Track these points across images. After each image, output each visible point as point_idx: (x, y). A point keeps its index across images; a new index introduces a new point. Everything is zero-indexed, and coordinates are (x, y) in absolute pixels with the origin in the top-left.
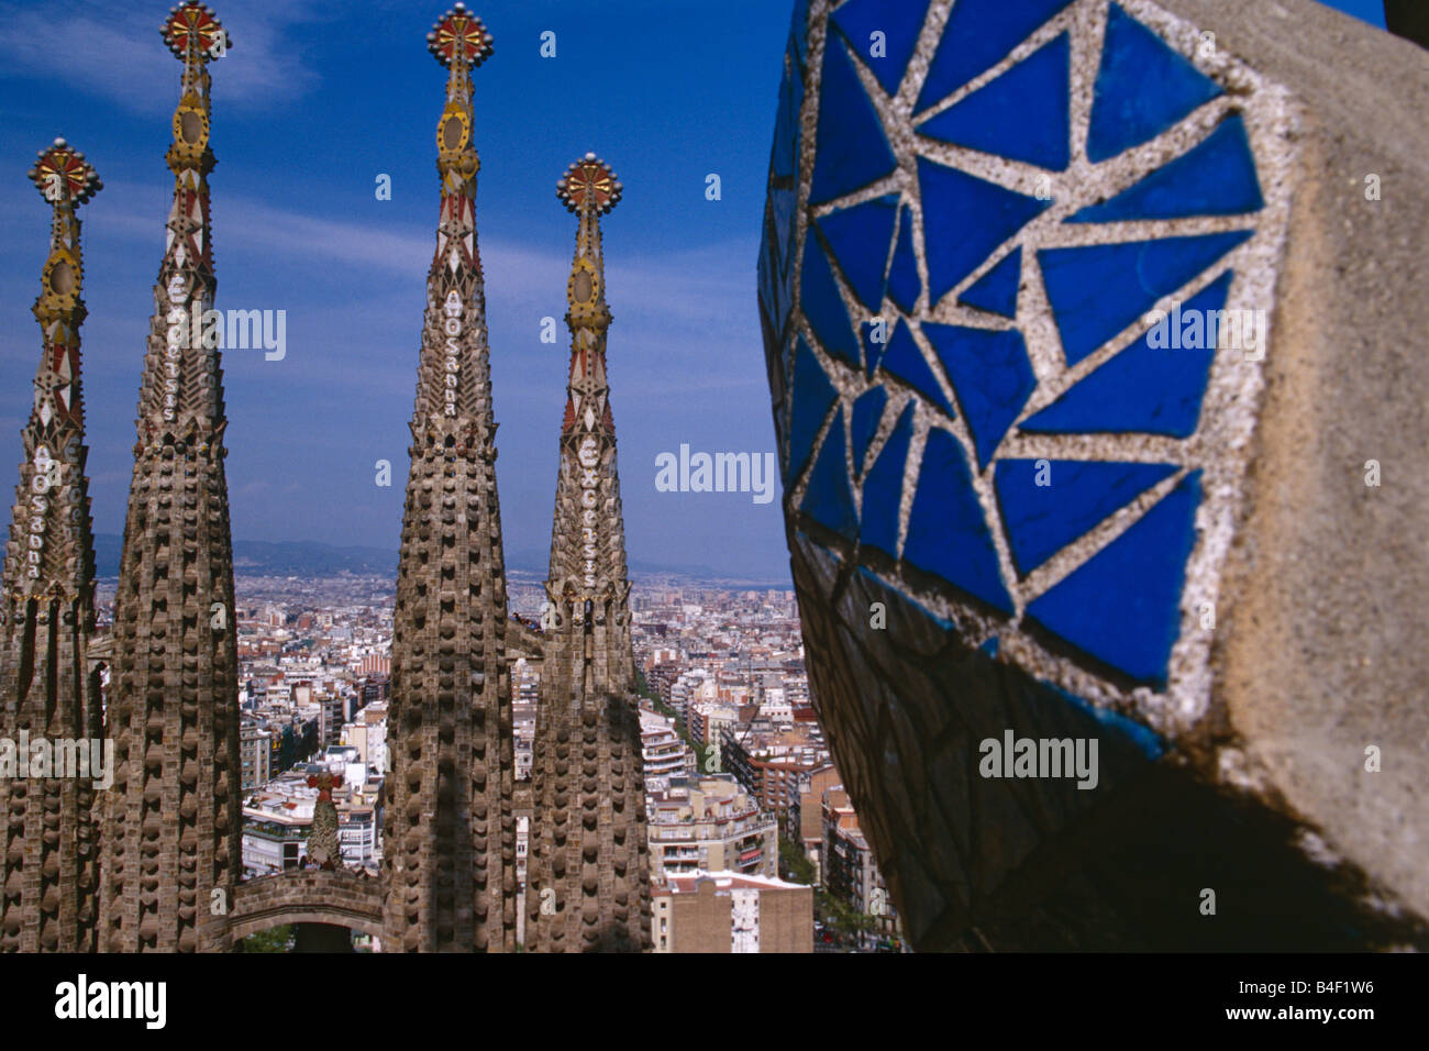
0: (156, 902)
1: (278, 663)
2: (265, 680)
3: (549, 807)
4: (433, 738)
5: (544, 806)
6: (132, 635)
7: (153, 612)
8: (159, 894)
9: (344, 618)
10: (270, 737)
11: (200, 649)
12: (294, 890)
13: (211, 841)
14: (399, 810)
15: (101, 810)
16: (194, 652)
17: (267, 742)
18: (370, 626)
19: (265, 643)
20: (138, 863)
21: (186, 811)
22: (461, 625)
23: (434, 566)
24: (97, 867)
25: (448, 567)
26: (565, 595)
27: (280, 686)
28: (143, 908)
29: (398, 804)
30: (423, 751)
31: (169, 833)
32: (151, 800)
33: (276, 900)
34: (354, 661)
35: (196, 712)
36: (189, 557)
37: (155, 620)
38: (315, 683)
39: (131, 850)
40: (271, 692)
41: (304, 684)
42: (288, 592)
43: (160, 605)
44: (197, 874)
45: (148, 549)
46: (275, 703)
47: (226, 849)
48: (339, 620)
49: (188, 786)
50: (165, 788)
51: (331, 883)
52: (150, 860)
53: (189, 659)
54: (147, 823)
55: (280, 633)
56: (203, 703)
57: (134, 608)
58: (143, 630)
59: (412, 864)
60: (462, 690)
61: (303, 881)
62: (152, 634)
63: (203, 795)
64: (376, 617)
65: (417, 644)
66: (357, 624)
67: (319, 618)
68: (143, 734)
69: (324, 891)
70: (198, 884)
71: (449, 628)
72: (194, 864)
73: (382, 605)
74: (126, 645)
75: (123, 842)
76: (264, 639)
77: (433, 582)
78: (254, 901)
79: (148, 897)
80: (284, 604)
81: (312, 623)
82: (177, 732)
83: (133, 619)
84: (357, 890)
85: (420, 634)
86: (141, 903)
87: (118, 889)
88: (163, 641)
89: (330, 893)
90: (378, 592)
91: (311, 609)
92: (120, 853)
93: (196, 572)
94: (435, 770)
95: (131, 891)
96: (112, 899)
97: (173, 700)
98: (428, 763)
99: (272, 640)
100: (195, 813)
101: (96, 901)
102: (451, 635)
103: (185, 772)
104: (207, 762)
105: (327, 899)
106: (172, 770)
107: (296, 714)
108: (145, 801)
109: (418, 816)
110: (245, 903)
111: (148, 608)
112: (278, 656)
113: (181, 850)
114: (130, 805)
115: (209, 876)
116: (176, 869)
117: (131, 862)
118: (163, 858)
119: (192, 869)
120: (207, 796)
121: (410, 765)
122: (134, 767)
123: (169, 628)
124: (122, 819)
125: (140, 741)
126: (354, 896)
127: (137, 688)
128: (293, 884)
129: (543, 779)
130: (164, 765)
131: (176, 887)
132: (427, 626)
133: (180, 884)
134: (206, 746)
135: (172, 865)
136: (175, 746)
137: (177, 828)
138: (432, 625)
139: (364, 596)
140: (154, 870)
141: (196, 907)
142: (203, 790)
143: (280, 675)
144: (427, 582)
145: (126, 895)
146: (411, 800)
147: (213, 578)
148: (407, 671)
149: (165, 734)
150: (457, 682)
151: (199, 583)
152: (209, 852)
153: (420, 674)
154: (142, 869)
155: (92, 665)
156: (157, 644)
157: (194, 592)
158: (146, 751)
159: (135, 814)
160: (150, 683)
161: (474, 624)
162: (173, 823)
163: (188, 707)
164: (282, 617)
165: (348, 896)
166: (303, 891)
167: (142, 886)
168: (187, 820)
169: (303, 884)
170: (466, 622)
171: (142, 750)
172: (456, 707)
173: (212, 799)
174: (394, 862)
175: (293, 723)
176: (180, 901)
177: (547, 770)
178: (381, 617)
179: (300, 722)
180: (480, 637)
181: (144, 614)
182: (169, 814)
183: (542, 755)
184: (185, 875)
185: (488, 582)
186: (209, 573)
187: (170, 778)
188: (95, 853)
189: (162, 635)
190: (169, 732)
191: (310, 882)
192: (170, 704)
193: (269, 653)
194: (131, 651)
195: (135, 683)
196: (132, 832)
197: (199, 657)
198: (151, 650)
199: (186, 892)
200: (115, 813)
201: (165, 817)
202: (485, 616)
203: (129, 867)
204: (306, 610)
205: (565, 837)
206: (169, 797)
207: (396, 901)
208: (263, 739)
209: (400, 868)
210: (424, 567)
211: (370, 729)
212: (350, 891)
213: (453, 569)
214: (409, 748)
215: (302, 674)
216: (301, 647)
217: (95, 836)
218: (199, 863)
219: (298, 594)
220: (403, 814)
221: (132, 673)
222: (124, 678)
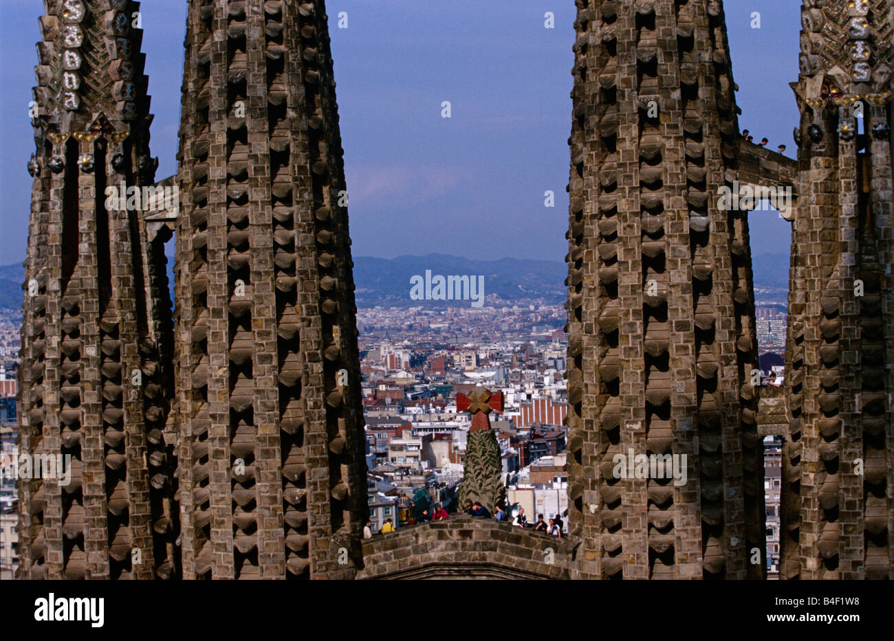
0: (254, 550)
1: (402, 412)
2: (385, 435)
3: (813, 415)
4: (635, 312)
5: (805, 416)
6: (202, 179)
7: (230, 146)
8: (258, 539)
9: (492, 357)
10: (396, 503)
11: (296, 196)
12: (443, 544)
13: (325, 469)
14: (589, 422)
15: (176, 427)
16: (287, 201)
17: (393, 511)
18: (532, 367)
19: (382, 388)
20: (228, 496)
21: (288, 425)
22: (669, 144)
23: (626, 58)
24: (175, 507)
25: (647, 58)
26: (824, 96)
27: (406, 439)
28: (239, 558)
29: (587, 415)
30: (622, 332)
31: (267, 454)
32: (240, 409)
33: (418, 557)
34: (511, 409)
35: (294, 286)
36: (274, 68)
37: (232, 157)
38: (456, 435)
39: (219, 478)
40: (394, 448)
41: (440, 437)
42: (411, 327)
43: (238, 136)
44: (308, 515)
45: (218, 57)
46: (400, 463)
47: (346, 485)
48: (486, 360)
49: (288, 392)
50: (258, 392)
51: (494, 534)
52: (245, 492)
53: (282, 211)
54: (237, 440)
55: (401, 375)
56: (303, 272)
57: (204, 142)
58: (217, 171)
59: (611, 500)
60: (676, 240)
61: (455, 531)
62: (229, 176)
63: (310, 403)
64: (540, 355)
65: (607, 175)
66: (511, 366)
67: (456, 358)
68: (225, 316)
69: (486, 546)
70: (310, 528)
71: (652, 148)
72: (304, 498)
73: (549, 340)
74: (196, 195)
75: (208, 469)
76: (381, 382)
77: (626, 81)
78: (387, 558)
79: (244, 542)
80: (406, 342)
81: (448, 364)
82: (270, 313)
83: (203, 157)
84: (534, 544)
85: (611, 160)
86: (236, 549)
87: (203, 532)
88: (244, 186)
89: (494, 549)
90: (541, 323)
91: (446, 347)
92: (205, 482)
93: (285, 87)
94: (641, 360)
95: (222, 534)
96: (198, 547)
97: (262, 268)
98: (629, 350)
99: (392, 384)
100: (300, 429)
101: (178, 552)
102: (656, 159)
103: (285, 371)
104: (313, 358)
105: (491, 557)
106: (267, 366)
107: (430, 475)
108: (232, 410)
109: (617, 429)
110: (375, 562)
111: (222, 139)
112: (402, 405)
113: (285, 481)
114: (213, 416)
115: (325, 518)
116: (279, 505)
117: (219, 494)
118: (261, 490)
119: (301, 505)
120: (316, 405)
121: (603, 356)
122: (215, 363)
123: (251, 167)
124: (204, 437)
125: (220, 326)
126: (528, 554)
127: (214, 252)
128: (441, 536)
129: (803, 374)
130: (255, 360)
131: (282, 530)
132: (619, 147)
133: (287, 527)
134: (310, 336)
135: (274, 499)
136: (268, 333)
137: (277, 447)
138: (627, 145)
139: (521, 331)
140: (250, 506)
141: (310, 560)
142: (310, 398)
143: (407, 425)
144: (617, 82)
145: (215, 539)
146: (607, 408)
147: (309, 96)
148: (593, 217)
149: (254, 316)
150: (667, 229)
151: (289, 102)
152: (323, 483)
153: (613, 219)
154: (234, 504)
155: (153, 230)
156: (237, 189)
157: (283, 116)
158: (231, 341)
159: (221, 429)
160: (230, 247)
161: (691, 143)
162: (272, 440)
163: (284, 278)
164: (405, 358)
165: (520, 553)
166: (455, 546)
167: (235, 528)
168: (289, 440)
169: (455, 536)
170: (677, 139)
171: (225, 339)
172: (668, 265)
173: (324, 410)
174: (586, 499)
175: (427, 486)
176: (288, 551)
177: (807, 361)
178: (548, 355)
179: (437, 486)
180: (700, 161)
181: (217, 149)
182: (266, 428)
183: (799, 340)
184: (293, 514)
185: (708, 81)
186: (303, 90)
187: (264, 379)
188: (171, 487)
189: (242, 177)
190: (259, 313)
191: (466, 534)
192: (259, 274)
193: (388, 400)
194: (203, 203)
195: (211, 247)
196: (218, 454)
197: (295, 208)
198: (229, 200)
199: (295, 537)
200: (195, 428)
201: (260, 432)
202: (706, 130)
203: (217, 501)
204: (438, 348)
205: (837, 459)
206: (264, 404)
207: (590, 556)
208: (387, 506)
209: (593, 508)
210: (612, 62)
211: (538, 492)
212: (523, 546)
213: (654, 60)
214: (601, 332)
215: (438, 424)
216: (434, 394)
217: (170, 464)
218: (310, 500)
219: (425, 330)
220: (596, 429)
221: (205, 233)
222: (194, 241)
